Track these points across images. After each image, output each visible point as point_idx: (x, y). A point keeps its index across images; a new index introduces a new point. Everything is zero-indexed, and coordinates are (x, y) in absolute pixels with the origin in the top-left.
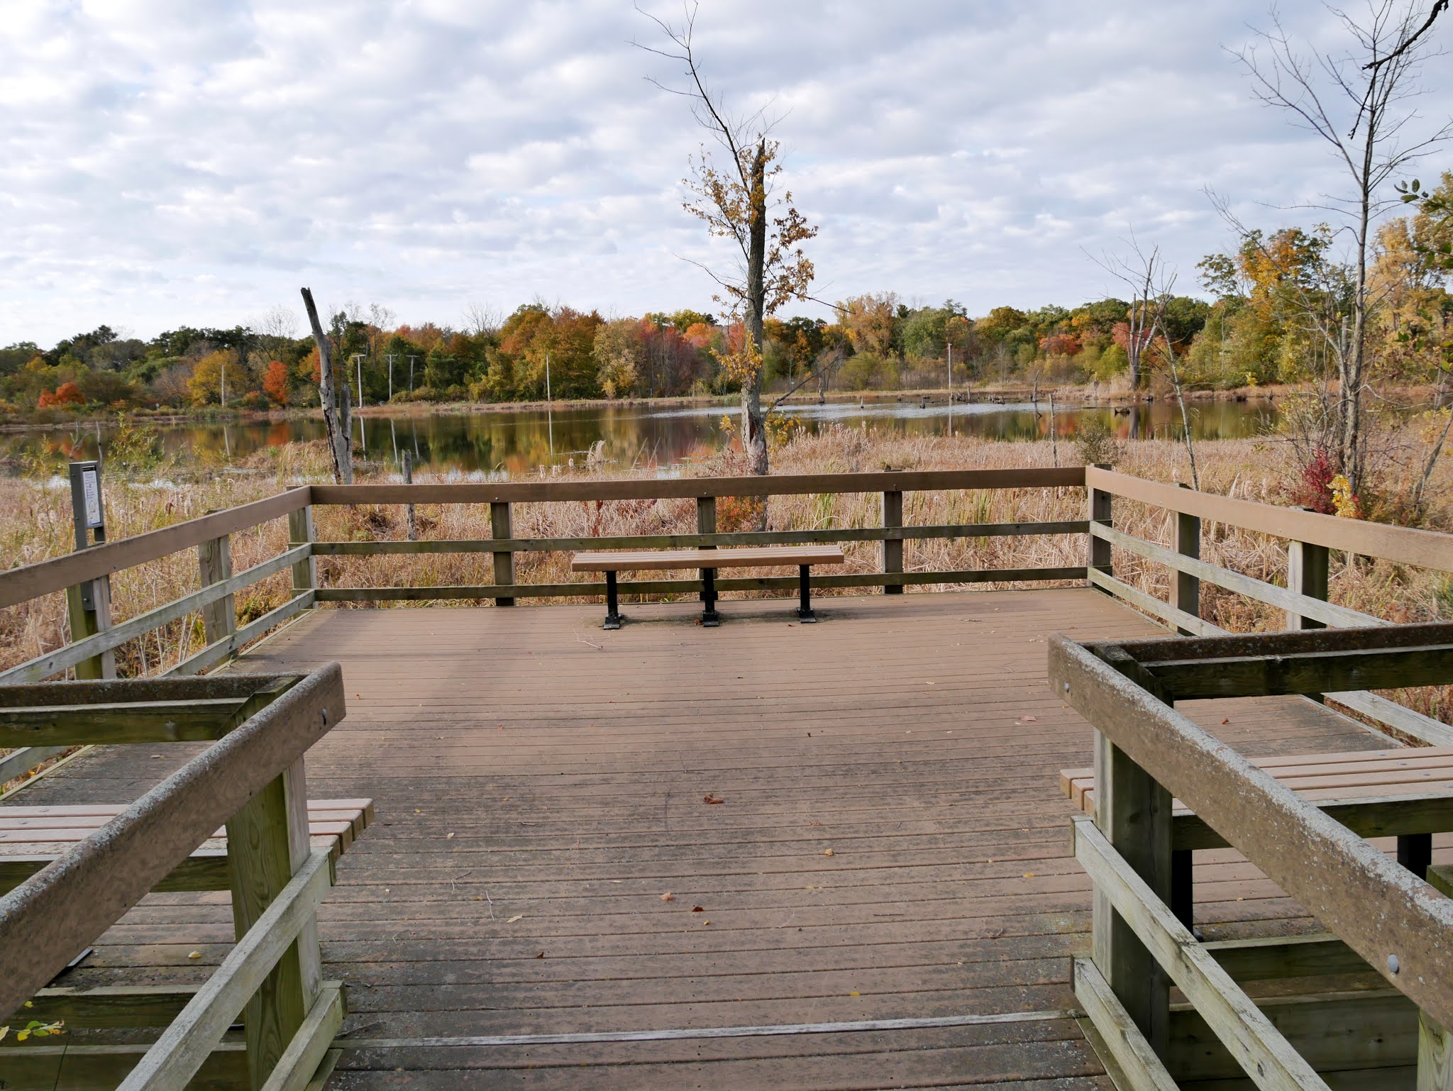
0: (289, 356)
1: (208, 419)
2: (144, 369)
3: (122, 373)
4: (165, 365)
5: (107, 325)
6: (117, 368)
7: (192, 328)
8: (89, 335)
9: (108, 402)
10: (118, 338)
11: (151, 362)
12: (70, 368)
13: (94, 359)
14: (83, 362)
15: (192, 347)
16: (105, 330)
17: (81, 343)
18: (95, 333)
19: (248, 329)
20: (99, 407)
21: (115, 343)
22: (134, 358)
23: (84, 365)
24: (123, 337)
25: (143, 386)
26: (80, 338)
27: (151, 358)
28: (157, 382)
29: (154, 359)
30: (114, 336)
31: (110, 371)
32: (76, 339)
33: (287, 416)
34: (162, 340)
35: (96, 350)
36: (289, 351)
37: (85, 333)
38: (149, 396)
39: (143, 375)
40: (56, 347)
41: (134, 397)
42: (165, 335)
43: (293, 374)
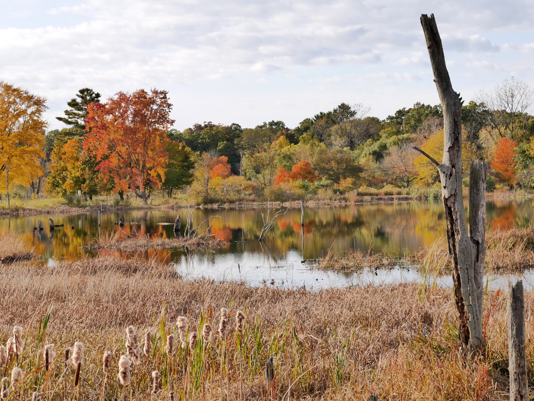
0: (520, 132)
1: (431, 198)
2: (376, 146)
3: (356, 152)
4: (395, 143)
5: (346, 103)
6: (352, 145)
7: (426, 104)
8: (329, 113)
9: (336, 180)
10: (357, 116)
11: (384, 140)
12: (308, 146)
13: (332, 137)
14: (321, 141)
15: (425, 123)
16: (344, 108)
17: (322, 122)
18: (335, 111)
19: (482, 104)
20: (327, 186)
21: (354, 120)
22: (369, 136)
23: (322, 144)
24: (361, 115)
25: (373, 165)
26: (321, 117)
27: (384, 136)
28: (387, 161)
29: (387, 137)
30: (353, 114)
31: (345, 149)
32: (317, 117)
33: (512, 197)
34: (397, 118)
35: (334, 128)
36: (521, 128)
37: (326, 111)
38: (378, 174)
39: (375, 153)
40: (299, 126)
41: (362, 175)
42: (401, 113)
43: (524, 152)
